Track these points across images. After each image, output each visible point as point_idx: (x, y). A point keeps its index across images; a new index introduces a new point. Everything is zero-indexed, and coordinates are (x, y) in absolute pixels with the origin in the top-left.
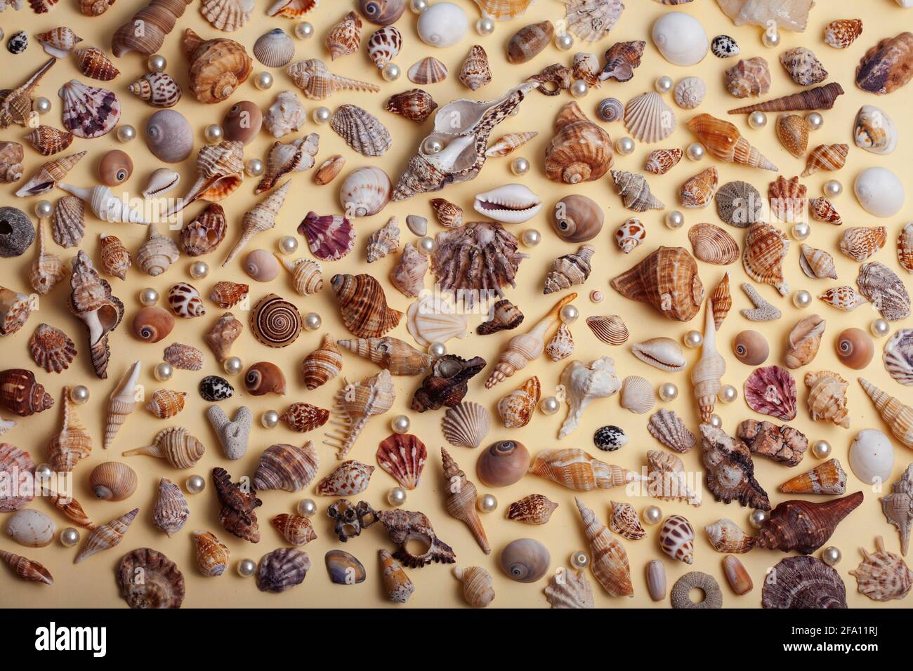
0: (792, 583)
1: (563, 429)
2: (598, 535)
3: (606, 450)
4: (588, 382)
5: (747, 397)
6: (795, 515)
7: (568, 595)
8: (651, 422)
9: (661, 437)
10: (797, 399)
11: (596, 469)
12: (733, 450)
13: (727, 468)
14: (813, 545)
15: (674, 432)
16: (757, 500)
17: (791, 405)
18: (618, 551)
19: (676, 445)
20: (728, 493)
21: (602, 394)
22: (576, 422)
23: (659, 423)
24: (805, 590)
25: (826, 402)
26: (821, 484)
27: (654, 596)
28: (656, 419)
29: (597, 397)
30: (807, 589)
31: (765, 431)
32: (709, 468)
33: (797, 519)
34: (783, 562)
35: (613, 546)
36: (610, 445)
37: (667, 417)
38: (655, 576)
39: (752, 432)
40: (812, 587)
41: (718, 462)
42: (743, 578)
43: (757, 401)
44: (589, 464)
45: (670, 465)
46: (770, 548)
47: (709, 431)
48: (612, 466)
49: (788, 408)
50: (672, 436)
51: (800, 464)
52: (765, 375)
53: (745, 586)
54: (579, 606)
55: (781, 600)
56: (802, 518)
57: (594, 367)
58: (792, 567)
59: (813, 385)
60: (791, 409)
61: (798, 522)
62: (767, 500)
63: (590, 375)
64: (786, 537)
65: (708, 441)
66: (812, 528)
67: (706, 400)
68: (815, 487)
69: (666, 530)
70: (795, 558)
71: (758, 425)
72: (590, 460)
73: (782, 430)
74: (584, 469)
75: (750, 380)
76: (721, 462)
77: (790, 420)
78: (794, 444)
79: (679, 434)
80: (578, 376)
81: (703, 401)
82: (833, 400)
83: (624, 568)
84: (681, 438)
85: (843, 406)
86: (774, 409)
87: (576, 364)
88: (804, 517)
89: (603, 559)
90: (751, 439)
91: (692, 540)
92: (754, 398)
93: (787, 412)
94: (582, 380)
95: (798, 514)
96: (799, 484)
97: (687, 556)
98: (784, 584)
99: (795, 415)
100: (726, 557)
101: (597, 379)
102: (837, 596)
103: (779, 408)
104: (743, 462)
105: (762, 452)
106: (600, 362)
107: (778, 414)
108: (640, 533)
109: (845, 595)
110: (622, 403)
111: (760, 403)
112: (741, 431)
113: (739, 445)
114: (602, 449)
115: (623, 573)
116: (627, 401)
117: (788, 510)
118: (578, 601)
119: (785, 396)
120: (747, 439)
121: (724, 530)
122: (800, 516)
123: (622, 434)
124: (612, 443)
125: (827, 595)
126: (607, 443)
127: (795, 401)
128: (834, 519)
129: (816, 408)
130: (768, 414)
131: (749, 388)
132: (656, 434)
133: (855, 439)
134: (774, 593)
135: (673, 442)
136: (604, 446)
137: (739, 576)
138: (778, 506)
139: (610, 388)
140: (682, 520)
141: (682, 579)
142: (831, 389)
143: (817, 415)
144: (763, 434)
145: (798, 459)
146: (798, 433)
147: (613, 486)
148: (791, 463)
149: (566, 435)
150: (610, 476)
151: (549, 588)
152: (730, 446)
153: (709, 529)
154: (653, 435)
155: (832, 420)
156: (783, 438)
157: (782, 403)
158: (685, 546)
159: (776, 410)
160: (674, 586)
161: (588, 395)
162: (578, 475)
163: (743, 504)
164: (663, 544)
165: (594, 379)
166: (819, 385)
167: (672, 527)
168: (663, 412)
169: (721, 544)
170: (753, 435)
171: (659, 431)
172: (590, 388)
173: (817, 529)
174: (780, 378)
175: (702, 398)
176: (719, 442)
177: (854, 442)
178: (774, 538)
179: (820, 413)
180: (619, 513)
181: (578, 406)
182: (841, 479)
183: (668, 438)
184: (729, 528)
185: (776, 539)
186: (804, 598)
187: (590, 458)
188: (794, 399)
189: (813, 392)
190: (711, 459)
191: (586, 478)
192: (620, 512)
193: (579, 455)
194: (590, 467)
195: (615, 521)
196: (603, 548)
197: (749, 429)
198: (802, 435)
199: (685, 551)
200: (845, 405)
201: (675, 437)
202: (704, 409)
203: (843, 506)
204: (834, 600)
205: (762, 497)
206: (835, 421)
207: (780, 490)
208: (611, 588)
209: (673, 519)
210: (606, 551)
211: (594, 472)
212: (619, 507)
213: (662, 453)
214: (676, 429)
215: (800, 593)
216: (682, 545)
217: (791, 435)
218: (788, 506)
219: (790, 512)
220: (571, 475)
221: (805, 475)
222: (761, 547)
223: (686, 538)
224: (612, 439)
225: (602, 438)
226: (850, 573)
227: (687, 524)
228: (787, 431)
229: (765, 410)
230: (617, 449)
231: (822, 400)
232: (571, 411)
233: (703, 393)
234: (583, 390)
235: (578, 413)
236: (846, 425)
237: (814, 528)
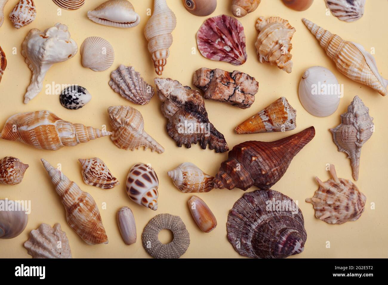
0: (252, 218)
1: (27, 94)
2: (66, 192)
3: (70, 108)
4: (42, 50)
5: (199, 47)
6: (249, 157)
7: (45, 248)
8: (112, 79)
9: (121, 92)
10: (246, 44)
11: (60, 130)
12: (186, 100)
13: (182, 118)
14: (268, 184)
15: (132, 87)
16: (215, 143)
17: (241, 50)
18: (86, 204)
19: (135, 99)
20: (187, 139)
21: (58, 60)
22: (38, 87)
23: (118, 79)
24: (264, 224)
25: (271, 47)
26: (272, 124)
27: (126, 240)
28: (116, 76)
29: (54, 62)
30: (267, 223)
31: (217, 78)
32: (168, 117)
33: (251, 161)
34: (243, 197)
35: (81, 201)
36: (73, 105)
37: (125, 73)
38: (124, 223)
39: (204, 80)
40: (271, 220)
41: (174, 112)
42: (206, 217)
43: (209, 50)
44: (53, 126)
45: (128, 120)
46: (228, 187)
47: (163, 84)
48: (76, 125)
49: (238, 54)
50: (130, 90)
51: (252, 106)
52: (214, 25)
53: (209, 224)
54: (56, 257)
55: (243, 234)
56: (255, 160)
57: (48, 34)
58: (252, 202)
59: (262, 29)
60: (241, 54)
61: (252, 164)
62: (224, 142)
63: (43, 44)
64: (241, 179)
65: (163, 94)
66: (266, 168)
67: (158, 54)
68: (266, 127)
69: (131, 180)
70: (254, 192)
71: (211, 72)
72: (54, 121)
73: (233, 75)
74: (47, 131)
75: (201, 30)
76: (176, 112)
77: (241, 64)
78: (245, 88)
79: (137, 88)
80: (33, 45)
81: (155, 56)
82: (277, 46)
83: (95, 218)
84: (139, 91)
85: (287, 52)
86: (225, 56)
87: (34, 33)
88: (258, 159)
89: (73, 214)
90: (205, 87)
91: (156, 187)
92: (206, 47)
93: (238, 57)
94: (37, 48)
95: (251, 157)
96: (252, 125)
97: (151, 204)
98: (245, 219)
99: (245, 60)
100: (190, 198)
101: (50, 47)
102: (295, 226)
103: (230, 54)
104: (197, 112)
105: (214, 98)
106: (53, 29)
107: (230, 59)
108: (112, 181)
109: (303, 223)
110: (83, 63)
111: (212, 51)
112: (195, 79)
113: (192, 95)
114: (67, 108)
115: (94, 224)
116: (87, 62)
117: (243, 152)
118: (55, 253)
119: (234, 42)
120: (201, 87)
121: (185, 174)
122: (254, 158)
123: (84, 93)
124: (74, 102)
125: (285, 226)
126: (71, 103)
127: (245, 46)
128: (287, 156)
129: (262, 51)
130: (220, 60)
131: (201, 38)
132: (117, 90)
133: (302, 78)
134: (237, 227)
135: (131, 96)
136: (69, 106)
137: (202, 216)
138: (233, 148)
139: (64, 53)
140: (145, 170)
141: (151, 222)
142: (277, 35)
143: (263, 58)
144: (215, 81)
145: (250, 102)
146: (248, 77)
147: (78, 143)
148: (244, 106)
149: (30, 99)
150: (74, 136)
151: (29, 242)
152: (183, 97)
153: (171, 174)
154: (114, 90)
155: (275, 63)
156: (235, 84)
157: (232, 49)
158: (149, 194)
159: (227, 56)
160: (144, 229)
161: (44, 62)
162: (43, 137)
163: (203, 147)
164: (129, 193)
165: (47, 47)
166: (266, 31)
167: (135, 178)
168: (121, 69)
169: (184, 187)
170: (206, 82)
171: (118, 86)
172: (44, 55)
173: (270, 169)
174: (228, 26)
175: (155, 52)
176: (173, 94)
177: (302, 79)
178: (231, 179)
179: (266, 56)
180: (88, 170)
181: (39, 72)
182: (290, 116)
183: (127, 92)
184: (190, 172)
185: (233, 180)
186: (264, 231)
187: (55, 118)
188: (243, 45)
189: (260, 36)
190: (168, 110)
191: (51, 139)
192: (89, 168)
193: (43, 118)
194: (54, 128)
195: (87, 177)
196: (72, 203)
197: (202, 78)
198: (252, 79)
199: (149, 199)
200: (289, 50)
201: (134, 91)
202: (157, 63)
203: (296, 142)
204: (293, 231)
205: (219, 140)
206: (279, 65)
207: (236, 131)
208: (86, 238)
209: (137, 169)
210: (76, 206)
211: (58, 133)
212: (87, 163)
213: (122, 108)
214: (134, 84)
215: (260, 227)
216: (146, 193)
217: (242, 79)
218: (243, 149)
219: (244, 155)
220: (37, 138)
221: (257, 116)
222: (219, 187)
223: (149, 186)
224: (74, 99)
225: (65, 98)
226: (306, 202)
227: (151, 173)
228: (238, 77)
229: (217, 57)
230: (81, 107)
231: (268, 45)
232: (34, 77)
233: (155, 48)
234: (39, 58)
235: (39, 79)
236: (289, 70)
237: (267, 168)
